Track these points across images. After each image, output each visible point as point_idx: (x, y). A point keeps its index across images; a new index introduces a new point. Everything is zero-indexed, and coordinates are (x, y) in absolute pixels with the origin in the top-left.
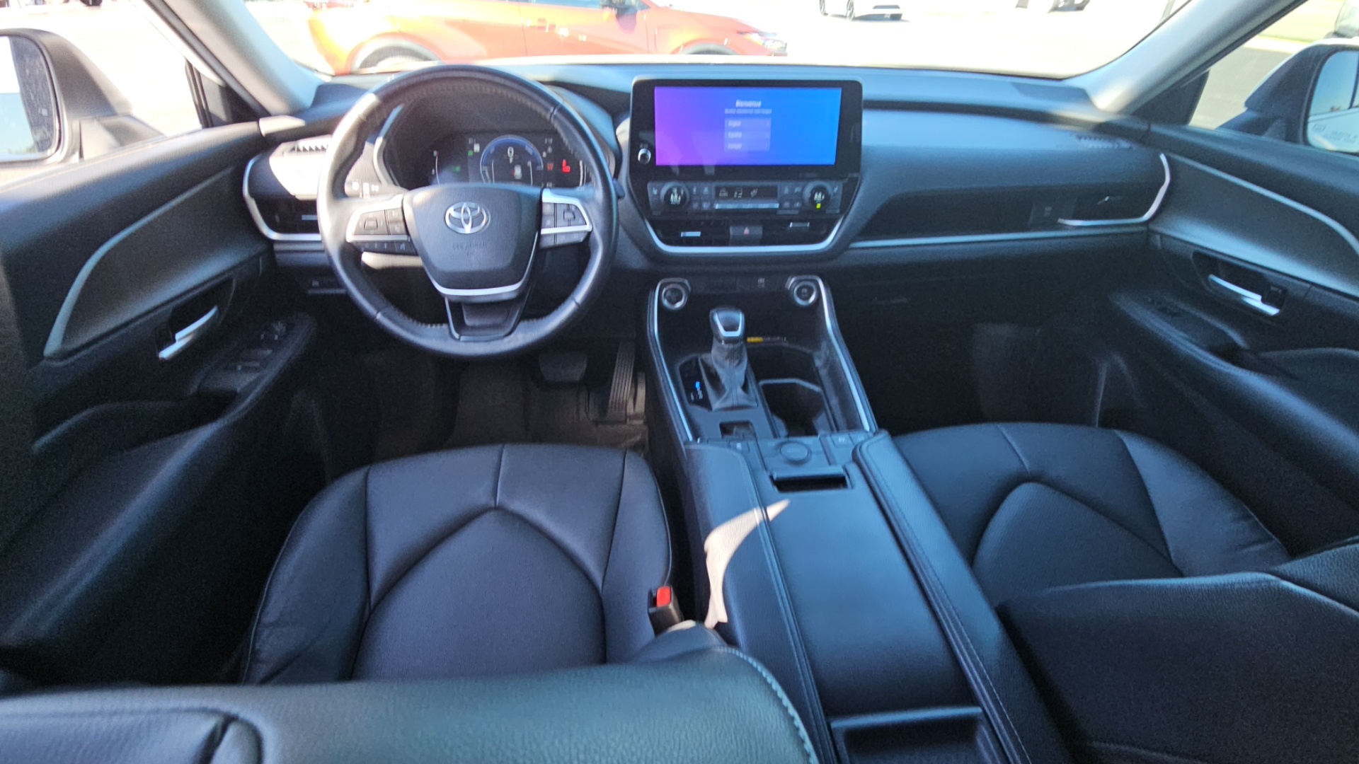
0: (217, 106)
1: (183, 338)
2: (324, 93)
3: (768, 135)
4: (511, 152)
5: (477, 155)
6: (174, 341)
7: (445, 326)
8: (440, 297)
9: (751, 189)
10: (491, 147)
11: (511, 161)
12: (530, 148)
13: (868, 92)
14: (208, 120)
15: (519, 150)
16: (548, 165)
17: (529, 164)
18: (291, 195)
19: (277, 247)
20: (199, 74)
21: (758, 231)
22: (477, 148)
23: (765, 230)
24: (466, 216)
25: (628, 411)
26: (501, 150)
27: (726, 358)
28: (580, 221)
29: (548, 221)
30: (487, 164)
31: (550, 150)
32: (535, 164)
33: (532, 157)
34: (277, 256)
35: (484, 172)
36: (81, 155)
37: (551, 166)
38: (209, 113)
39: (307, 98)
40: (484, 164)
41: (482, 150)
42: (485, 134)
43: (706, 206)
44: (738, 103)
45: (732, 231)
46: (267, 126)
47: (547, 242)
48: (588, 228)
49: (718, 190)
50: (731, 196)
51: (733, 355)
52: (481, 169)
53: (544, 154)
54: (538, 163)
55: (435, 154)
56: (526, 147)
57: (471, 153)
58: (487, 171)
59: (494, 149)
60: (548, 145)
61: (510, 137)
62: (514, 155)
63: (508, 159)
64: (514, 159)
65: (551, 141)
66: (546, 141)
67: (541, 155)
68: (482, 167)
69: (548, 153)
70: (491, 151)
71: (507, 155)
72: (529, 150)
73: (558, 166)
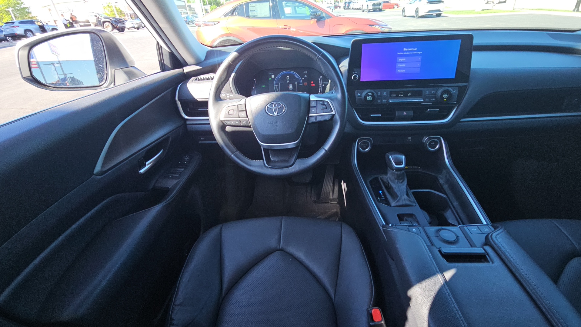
0: (167, 62)
1: (149, 164)
2: (209, 55)
3: (419, 65)
4: (288, 78)
5: (273, 79)
6: (145, 165)
7: (261, 161)
8: (260, 146)
9: (408, 92)
10: (279, 76)
11: (288, 81)
12: (297, 76)
13: (476, 41)
14: (163, 68)
15: (292, 76)
16: (305, 83)
17: (296, 83)
18: (195, 99)
19: (188, 123)
20: (161, 47)
21: (411, 113)
22: (273, 76)
23: (414, 113)
24: (275, 108)
25: (330, 198)
26: (284, 77)
27: (396, 179)
28: (329, 110)
29: (313, 110)
30: (277, 84)
31: (306, 76)
32: (299, 83)
33: (298, 80)
34: (188, 126)
35: (275, 87)
36: (114, 84)
37: (306, 84)
38: (164, 64)
39: (202, 57)
41: (275, 77)
42: (276, 71)
43: (384, 101)
44: (404, 49)
45: (397, 113)
46: (186, 69)
47: (312, 120)
48: (333, 113)
49: (391, 93)
50: (397, 96)
51: (399, 178)
52: (274, 86)
53: (303, 78)
54: (300, 82)
55: (255, 80)
56: (295, 76)
57: (270, 79)
58: (277, 87)
59: (280, 77)
60: (305, 74)
61: (288, 71)
62: (289, 79)
63: (287, 81)
64: (289, 81)
65: (307, 72)
66: (304, 72)
67: (302, 79)
68: (275, 85)
69: (305, 78)
70: (279, 78)
71: (286, 79)
72: (296, 77)
73: (309, 84)
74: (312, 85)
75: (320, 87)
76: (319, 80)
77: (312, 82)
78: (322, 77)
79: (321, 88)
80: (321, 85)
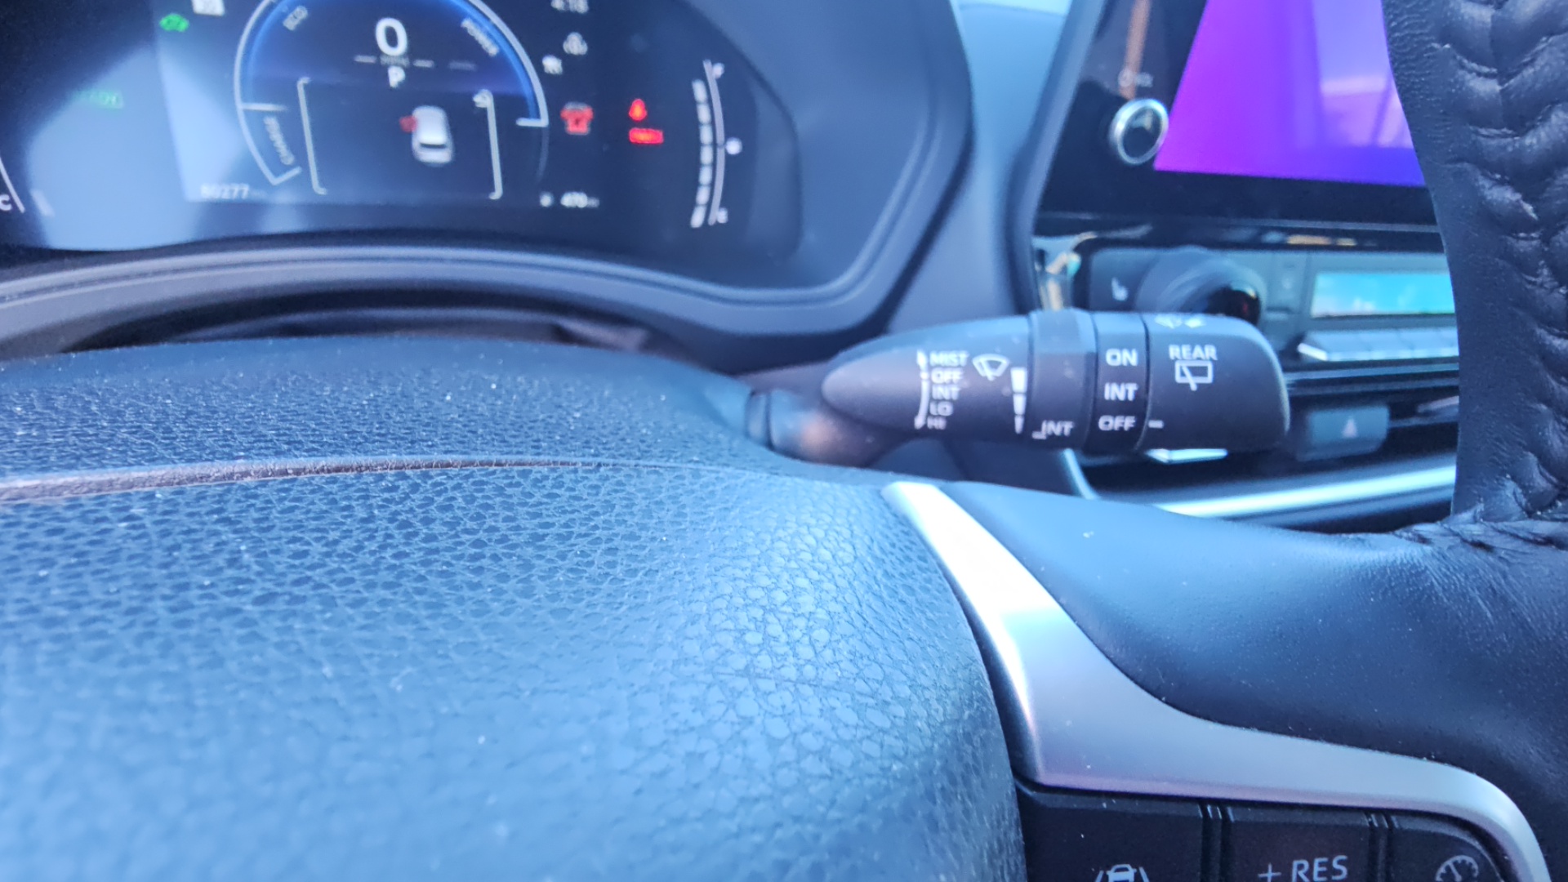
4: (390, 40)
5: (222, 30)
10: (285, 7)
11: (396, 76)
12: (485, 28)
16: (568, 112)
17: (484, 100)
22: (208, 1)
30: (272, 89)
31: (575, 45)
32: (512, 106)
33: (494, 69)
35: (257, 120)
37: (579, 118)
41: (238, 7)
52: (240, 106)
53: (552, 64)
54: (525, 97)
56: (467, 24)
57: (175, 22)
58: (272, 124)
59: (301, 13)
60: (571, 21)
62: (404, 56)
63: (381, 71)
64: (410, 71)
65: (581, 6)
66: (557, 4)
67: (539, 68)
68: (244, 101)
69: (567, 59)
70: (291, 24)
71: (378, 52)
72: (482, 38)
73: (611, 122)
74: (635, 135)
75: (706, 157)
76: (698, 89)
77: (638, 111)
78: (719, 69)
79: (714, 165)
80: (714, 145)
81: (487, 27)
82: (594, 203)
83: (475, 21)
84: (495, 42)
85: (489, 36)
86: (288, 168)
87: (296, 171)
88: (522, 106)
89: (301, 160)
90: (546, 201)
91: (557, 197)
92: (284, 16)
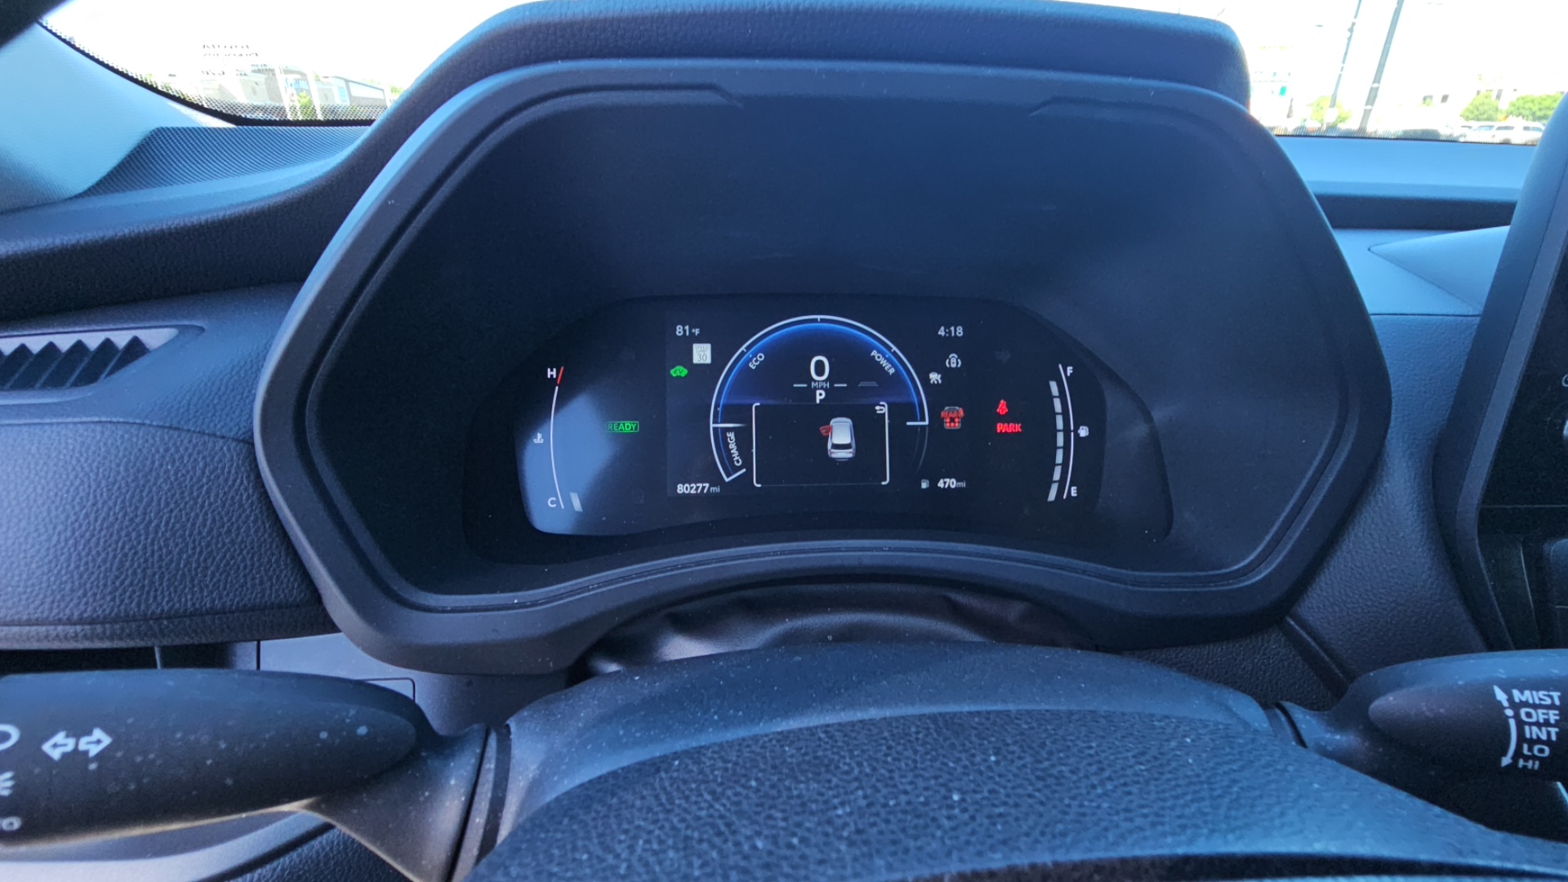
4: (820, 372)
5: (706, 377)
10: (751, 354)
11: (820, 396)
12: (887, 356)
15: (852, 360)
16: (945, 412)
17: (882, 409)
22: (702, 354)
26: (790, 360)
30: (730, 412)
31: (953, 361)
32: (903, 411)
33: (890, 384)
35: (721, 435)
37: (953, 417)
40: (729, 413)
41: (720, 357)
52: (712, 425)
53: (935, 377)
54: (913, 405)
55: (551, 373)
56: (874, 353)
57: (679, 371)
58: (731, 435)
59: (761, 357)
60: (951, 344)
61: (821, 321)
62: (827, 380)
63: (810, 393)
64: (830, 391)
65: (960, 331)
66: (942, 332)
67: (925, 381)
68: (715, 422)
69: (945, 372)
70: (752, 366)
71: (809, 380)
72: (884, 362)
73: (980, 419)
74: (1000, 427)
75: (1060, 441)
76: (1054, 386)
77: (1002, 407)
78: (1070, 370)
79: (1066, 448)
80: (1067, 431)
81: (888, 355)
82: (963, 484)
83: (879, 352)
84: (893, 365)
85: (889, 360)
86: (740, 468)
87: (744, 470)
88: (911, 411)
89: (747, 464)
90: (924, 485)
91: (933, 483)
92: (750, 360)
